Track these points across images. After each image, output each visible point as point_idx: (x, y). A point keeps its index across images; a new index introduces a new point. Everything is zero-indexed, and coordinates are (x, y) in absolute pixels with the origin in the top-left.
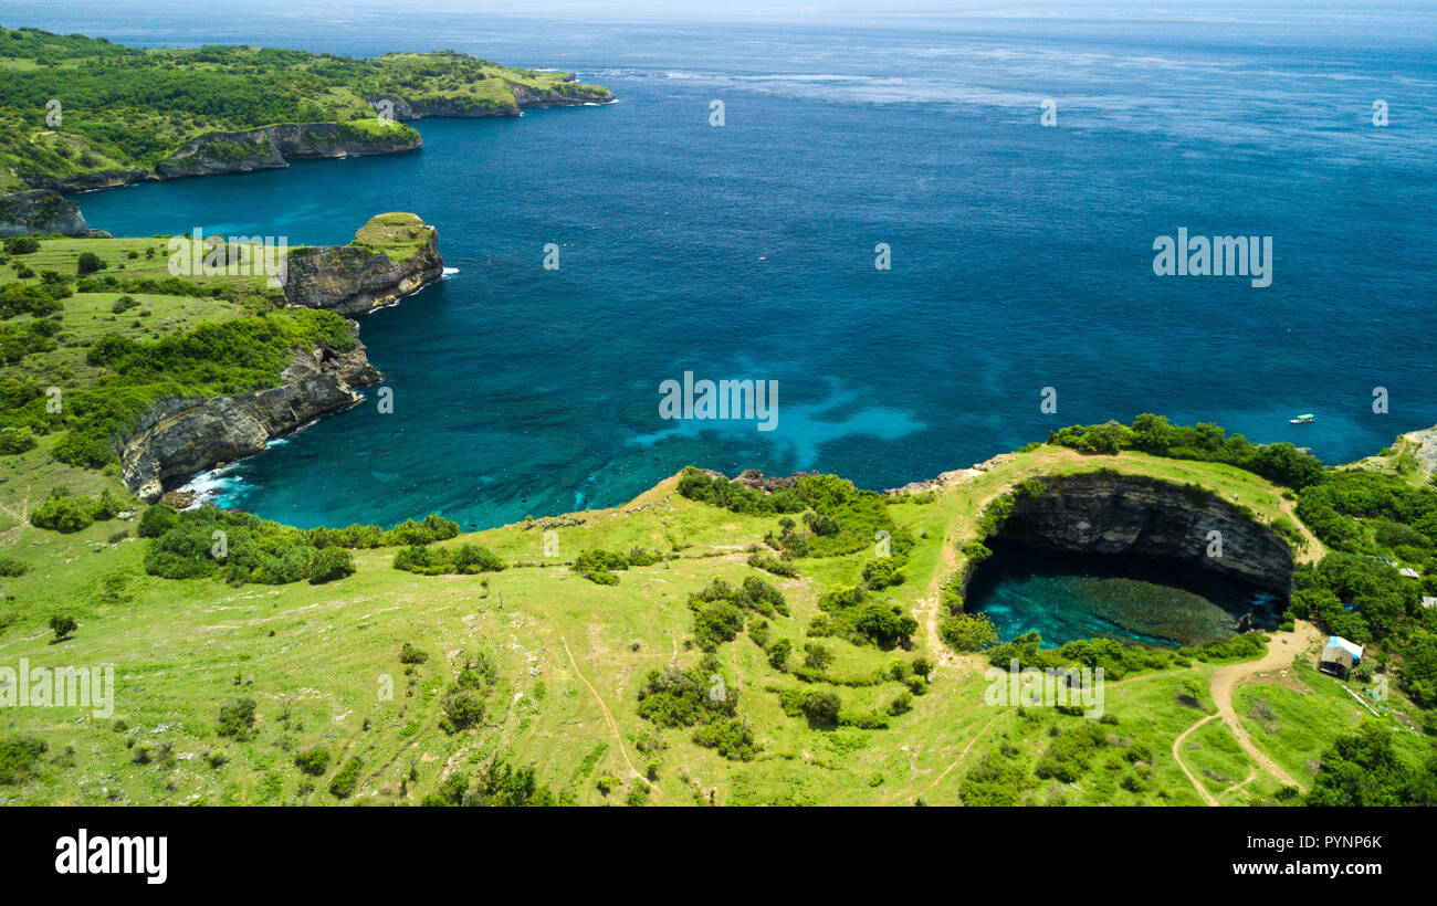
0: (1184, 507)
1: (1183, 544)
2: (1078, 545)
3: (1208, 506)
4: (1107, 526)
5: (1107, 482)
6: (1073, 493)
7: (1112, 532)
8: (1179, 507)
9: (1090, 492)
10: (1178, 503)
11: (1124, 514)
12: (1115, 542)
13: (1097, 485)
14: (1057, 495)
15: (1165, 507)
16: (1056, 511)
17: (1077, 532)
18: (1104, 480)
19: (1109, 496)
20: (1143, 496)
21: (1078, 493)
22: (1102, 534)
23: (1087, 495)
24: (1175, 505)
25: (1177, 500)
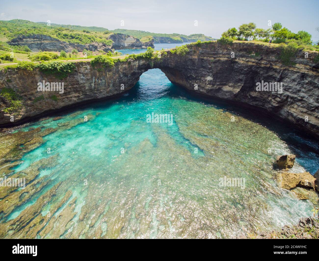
0: (275, 67)
1: (270, 98)
2: (205, 89)
3: (296, 63)
4: (225, 82)
5: (226, 50)
6: (205, 56)
7: (227, 86)
8: (271, 67)
9: (214, 56)
10: (271, 64)
11: (236, 75)
12: (227, 92)
13: (219, 52)
14: (195, 57)
15: (261, 67)
16: (195, 68)
17: (205, 82)
18: (224, 49)
19: (227, 61)
20: (247, 60)
21: (207, 57)
22: (221, 86)
23: (212, 59)
24: (268, 66)
25: (271, 61)
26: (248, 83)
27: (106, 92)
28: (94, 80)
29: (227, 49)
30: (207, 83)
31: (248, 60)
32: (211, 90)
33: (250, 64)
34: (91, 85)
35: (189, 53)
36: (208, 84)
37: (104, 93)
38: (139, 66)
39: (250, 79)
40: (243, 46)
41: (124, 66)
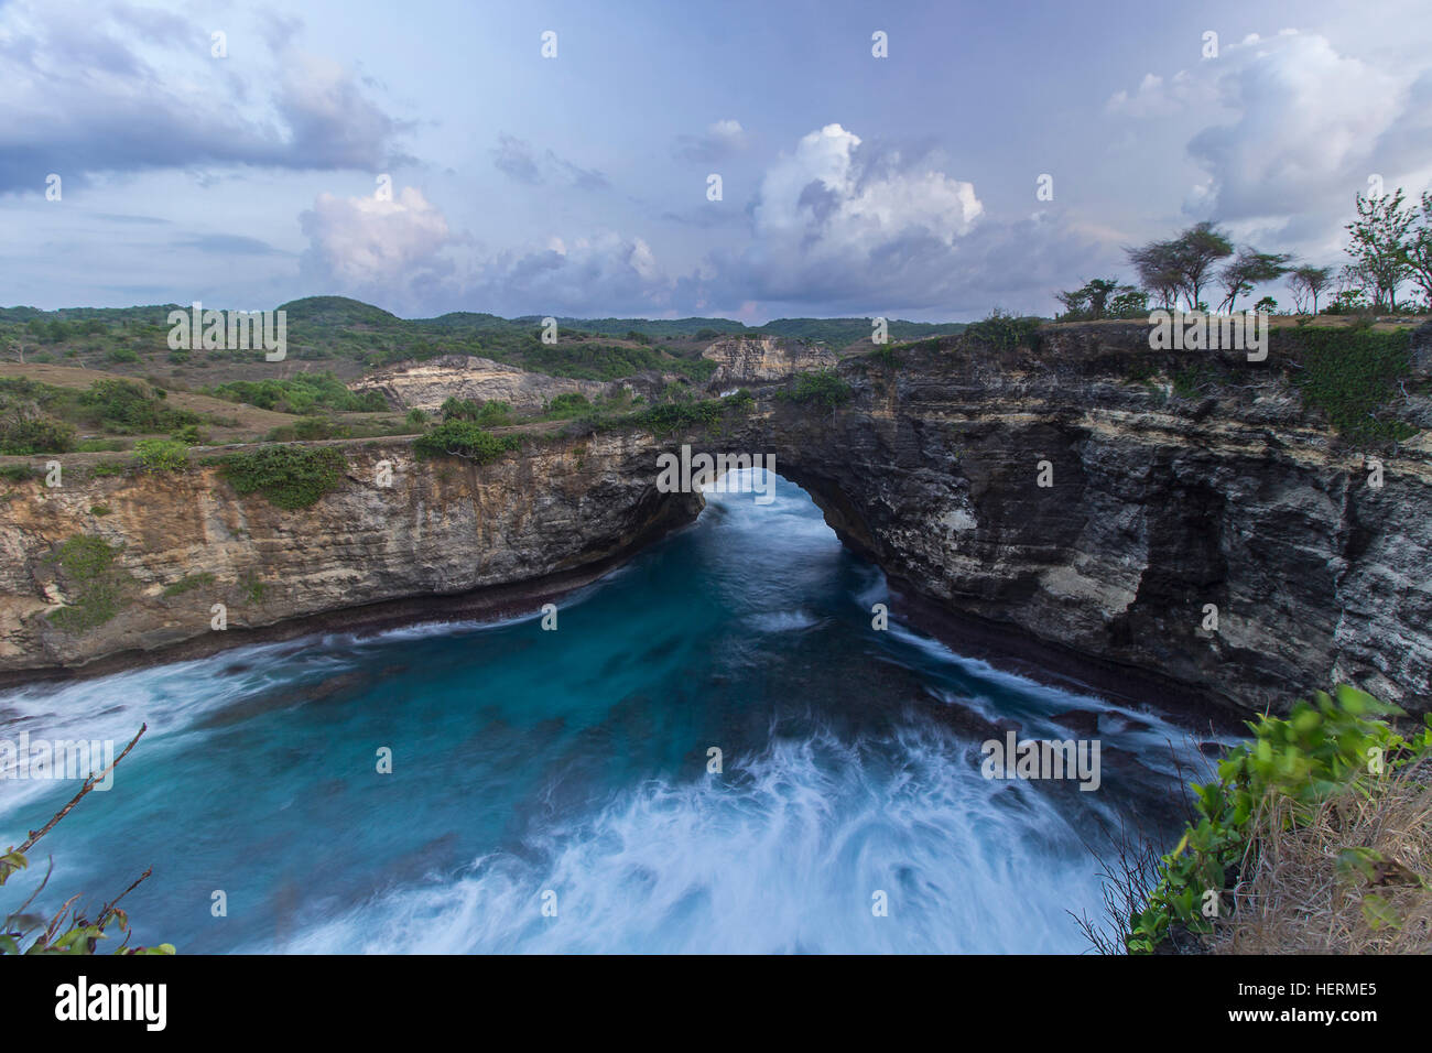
4: (1050, 542)
5: (1022, 374)
6: (925, 409)
7: (1070, 570)
8: (1277, 456)
9: (968, 407)
10: (1269, 434)
11: (1099, 504)
12: (1070, 603)
13: (991, 386)
14: (883, 413)
15: (1219, 460)
16: (892, 466)
17: (945, 538)
18: (1010, 366)
19: (1034, 428)
20: (1138, 417)
21: (936, 411)
22: (1034, 567)
23: (961, 419)
24: (1257, 449)
25: (1263, 421)
26: (1177, 557)
27: (472, 567)
28: (420, 516)
29: (1023, 369)
30: (954, 547)
31: (1141, 422)
32: (980, 584)
33: (1156, 439)
34: (408, 537)
35: (859, 394)
36: (960, 552)
37: (463, 571)
38: (628, 459)
39: (1184, 531)
40: (1095, 345)
41: (558, 459)
